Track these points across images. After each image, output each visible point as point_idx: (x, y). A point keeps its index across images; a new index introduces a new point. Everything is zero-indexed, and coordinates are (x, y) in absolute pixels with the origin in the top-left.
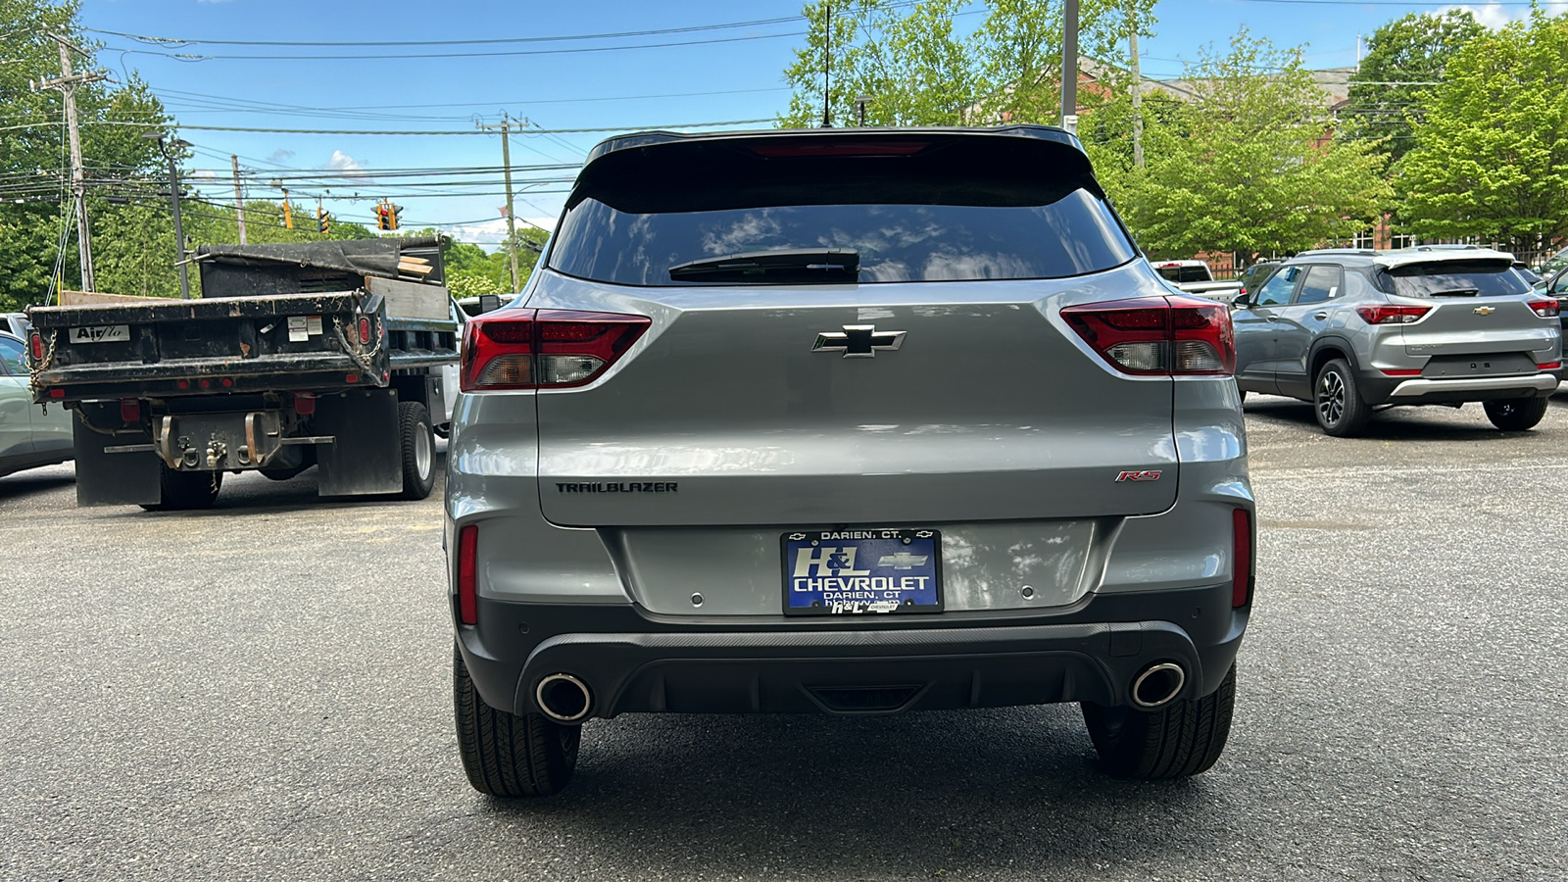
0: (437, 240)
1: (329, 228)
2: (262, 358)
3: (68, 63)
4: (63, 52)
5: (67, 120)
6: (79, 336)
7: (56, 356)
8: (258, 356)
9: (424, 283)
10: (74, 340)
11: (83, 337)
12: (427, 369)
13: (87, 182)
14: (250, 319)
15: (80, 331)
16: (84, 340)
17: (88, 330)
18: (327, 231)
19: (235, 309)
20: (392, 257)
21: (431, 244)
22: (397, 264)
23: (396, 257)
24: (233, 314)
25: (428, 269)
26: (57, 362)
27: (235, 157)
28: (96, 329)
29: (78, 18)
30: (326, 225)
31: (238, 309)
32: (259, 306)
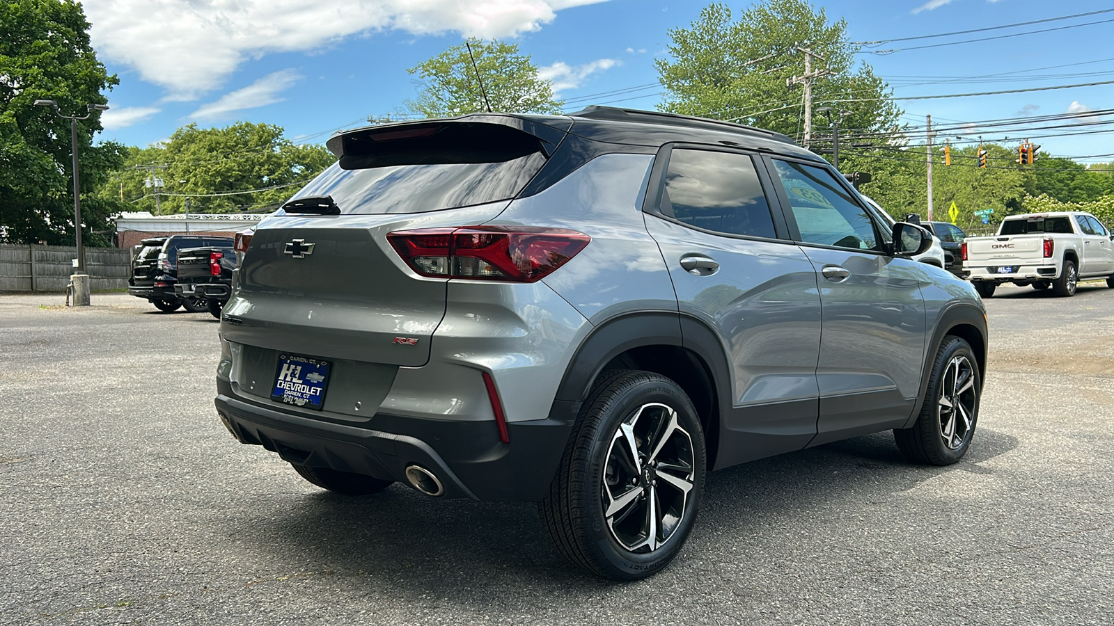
1: (986, 164)
3: (809, 65)
4: (807, 58)
5: (804, 102)
13: (813, 140)
18: (984, 166)
27: (929, 116)
29: (844, 33)
30: (984, 161)
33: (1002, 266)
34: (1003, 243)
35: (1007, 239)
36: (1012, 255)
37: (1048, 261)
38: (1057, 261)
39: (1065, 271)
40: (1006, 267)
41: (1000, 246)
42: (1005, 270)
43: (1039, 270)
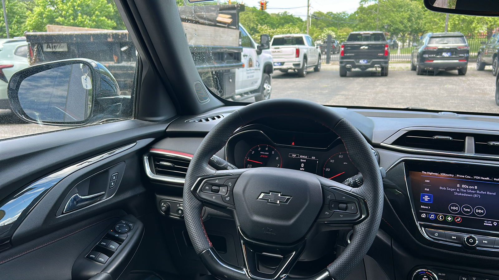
0: (236, 6)
2: (124, 64)
6: (47, 48)
7: (37, 57)
8: (121, 62)
9: (228, 27)
10: (45, 49)
11: (49, 48)
12: (229, 71)
14: (117, 43)
15: (48, 45)
16: (49, 50)
17: (50, 45)
19: (110, 37)
20: (215, 14)
21: (233, 8)
22: (216, 17)
23: (217, 14)
24: (110, 40)
25: (229, 21)
26: (38, 60)
28: (54, 45)
31: (111, 37)
32: (121, 36)
33: (276, 62)
34: (277, 50)
35: (279, 48)
36: (281, 56)
37: (297, 59)
38: (300, 60)
39: (304, 65)
40: (278, 63)
41: (276, 52)
42: (277, 64)
43: (294, 65)
